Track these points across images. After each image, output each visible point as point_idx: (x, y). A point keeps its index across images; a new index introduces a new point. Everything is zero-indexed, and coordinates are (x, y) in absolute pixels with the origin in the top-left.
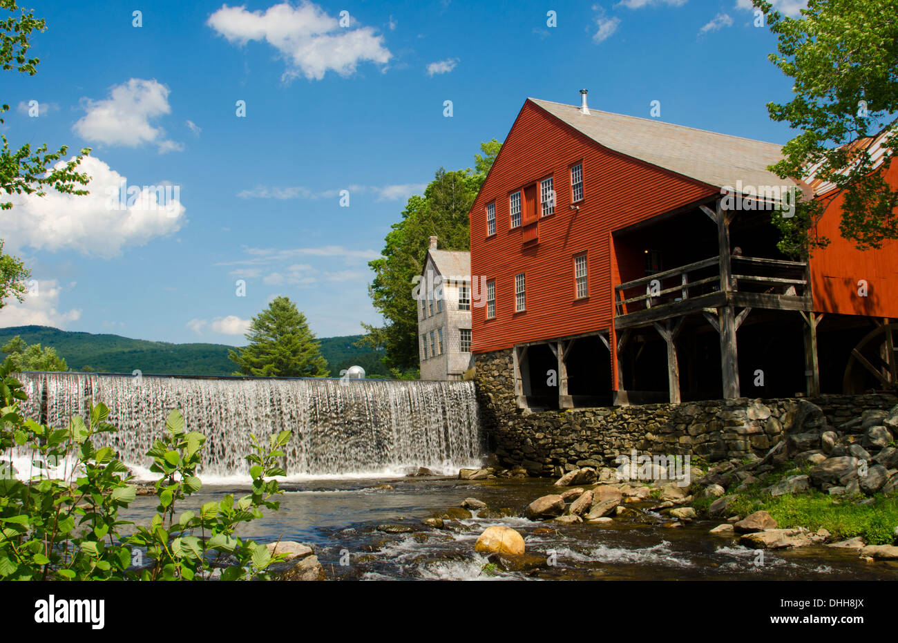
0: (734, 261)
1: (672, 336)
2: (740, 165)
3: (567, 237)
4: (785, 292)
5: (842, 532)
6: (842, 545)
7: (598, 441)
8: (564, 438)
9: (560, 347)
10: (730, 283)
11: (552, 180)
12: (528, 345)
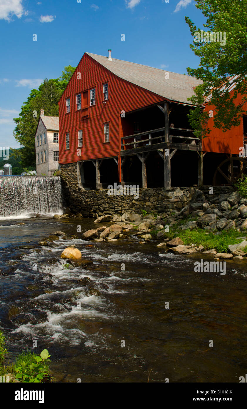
0: (171, 130)
1: (144, 160)
2: (176, 86)
3: (101, 115)
4: (191, 143)
5: (208, 247)
6: (208, 252)
7: (112, 203)
8: (98, 201)
9: (97, 163)
10: (169, 139)
11: (95, 90)
12: (84, 161)
